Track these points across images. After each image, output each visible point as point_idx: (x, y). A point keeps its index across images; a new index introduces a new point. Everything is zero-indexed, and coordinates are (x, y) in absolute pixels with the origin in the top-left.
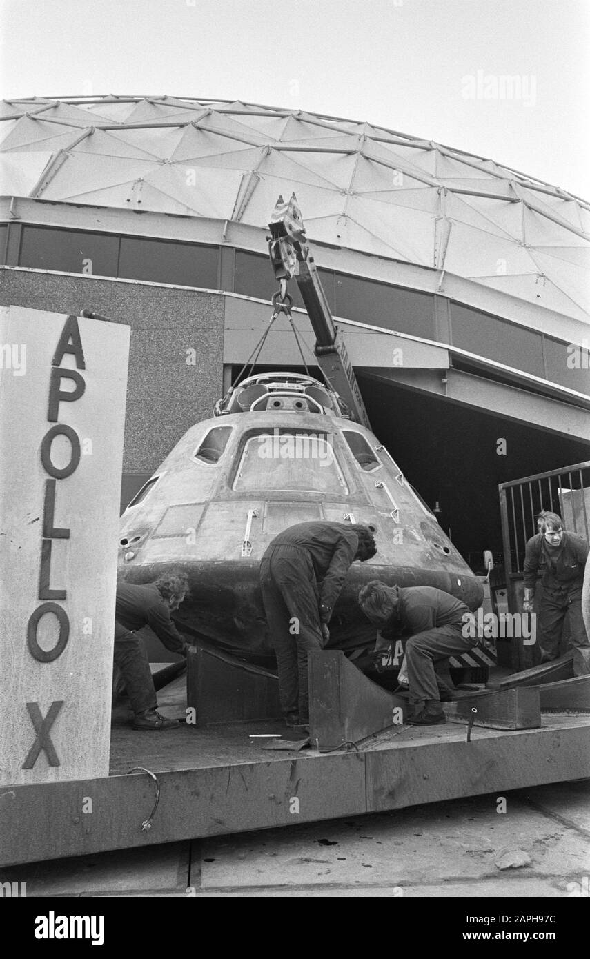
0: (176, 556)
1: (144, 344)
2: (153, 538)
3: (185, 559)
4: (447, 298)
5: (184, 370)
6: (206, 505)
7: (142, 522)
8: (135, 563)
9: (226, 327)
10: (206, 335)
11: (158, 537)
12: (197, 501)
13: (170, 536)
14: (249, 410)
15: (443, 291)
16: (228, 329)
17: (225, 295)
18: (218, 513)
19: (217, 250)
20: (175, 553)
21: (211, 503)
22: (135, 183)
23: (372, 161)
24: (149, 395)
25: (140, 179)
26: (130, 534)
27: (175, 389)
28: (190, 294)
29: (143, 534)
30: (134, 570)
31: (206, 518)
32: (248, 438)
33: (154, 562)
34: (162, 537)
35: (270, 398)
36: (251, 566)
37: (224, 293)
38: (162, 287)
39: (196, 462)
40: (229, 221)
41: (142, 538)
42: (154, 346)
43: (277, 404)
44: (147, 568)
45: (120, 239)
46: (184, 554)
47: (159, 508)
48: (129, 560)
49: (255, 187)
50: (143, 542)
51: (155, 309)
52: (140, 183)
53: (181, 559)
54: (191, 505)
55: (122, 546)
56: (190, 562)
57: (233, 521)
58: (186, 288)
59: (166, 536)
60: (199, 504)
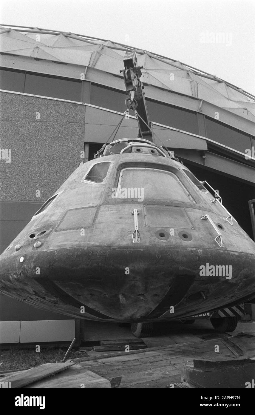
0: (77, 243)
1: (38, 130)
2: (56, 231)
3: (86, 245)
4: (203, 115)
5: (62, 145)
6: (98, 207)
7: (46, 222)
8: (44, 249)
9: (86, 122)
10: (74, 126)
11: (61, 230)
12: (91, 205)
13: (71, 229)
14: (120, 153)
15: (201, 111)
16: (87, 123)
17: (85, 105)
18: (107, 213)
19: (81, 83)
20: (76, 241)
21: (101, 206)
22: (35, 49)
23: (152, 58)
24: (40, 158)
25: (37, 47)
26: (37, 230)
27: (56, 155)
28: (65, 104)
29: (48, 229)
30: (42, 254)
31: (99, 216)
32: (123, 168)
33: (59, 248)
34: (64, 230)
35: (133, 147)
36: (142, 250)
37: (85, 104)
38: (49, 99)
39: (86, 182)
40: (88, 67)
41: (47, 232)
42: (44, 131)
43: (138, 150)
44: (52, 253)
45: (26, 75)
46: (84, 242)
47: (59, 212)
48: (37, 248)
49: (98, 59)
50: (49, 234)
51: (45, 111)
52: (37, 49)
53: (82, 245)
54: (85, 208)
55: (31, 239)
56: (90, 247)
57: (121, 218)
58: (63, 100)
59: (67, 229)
60: (92, 207)
